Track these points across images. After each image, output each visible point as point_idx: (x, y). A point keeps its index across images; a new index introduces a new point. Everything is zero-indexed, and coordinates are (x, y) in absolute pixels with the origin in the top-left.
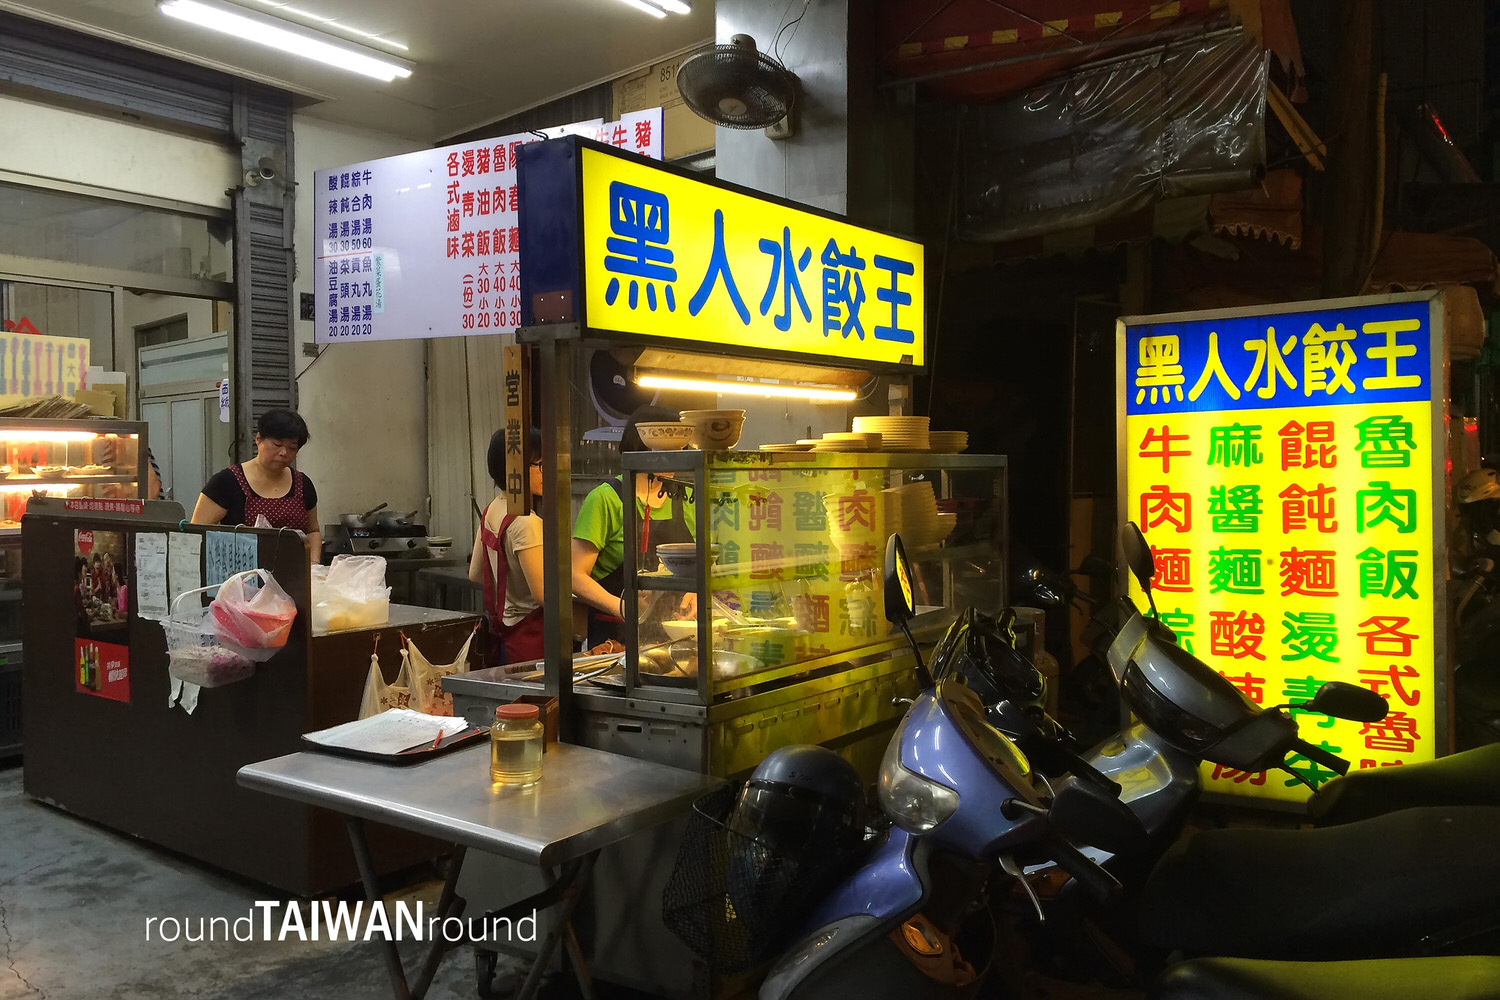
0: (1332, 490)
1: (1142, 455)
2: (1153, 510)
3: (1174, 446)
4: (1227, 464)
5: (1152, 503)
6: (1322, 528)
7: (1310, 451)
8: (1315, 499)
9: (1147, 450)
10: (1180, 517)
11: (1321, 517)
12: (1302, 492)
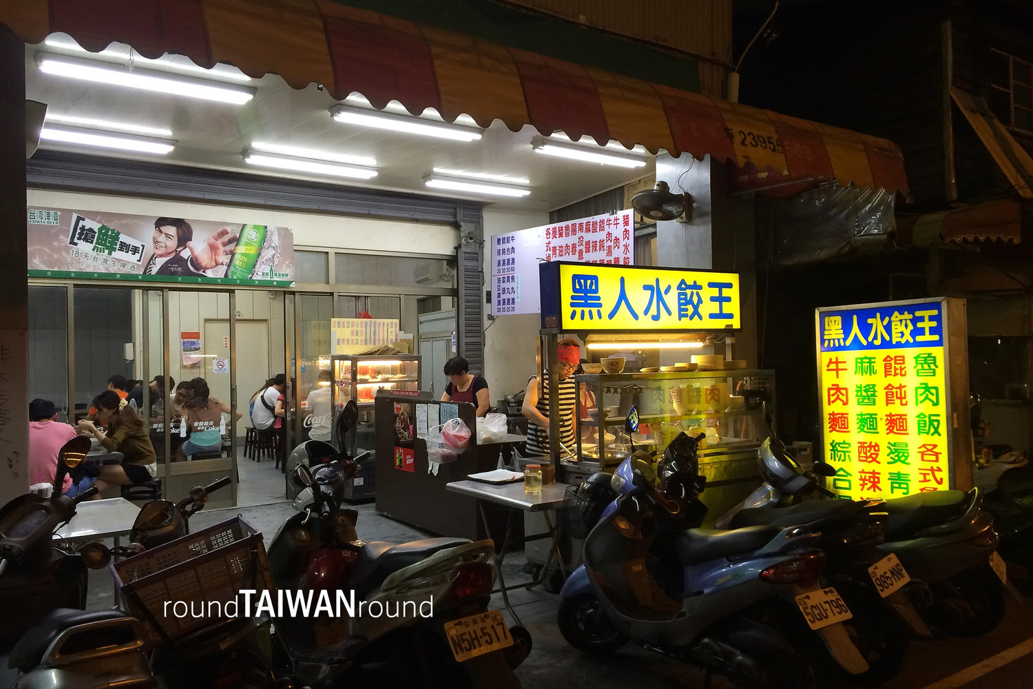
0: (905, 386)
1: (828, 370)
2: (833, 395)
3: (841, 366)
4: (862, 375)
5: (832, 392)
6: (902, 404)
7: (896, 369)
8: (898, 390)
9: (829, 368)
10: (844, 398)
11: (901, 398)
12: (893, 387)
